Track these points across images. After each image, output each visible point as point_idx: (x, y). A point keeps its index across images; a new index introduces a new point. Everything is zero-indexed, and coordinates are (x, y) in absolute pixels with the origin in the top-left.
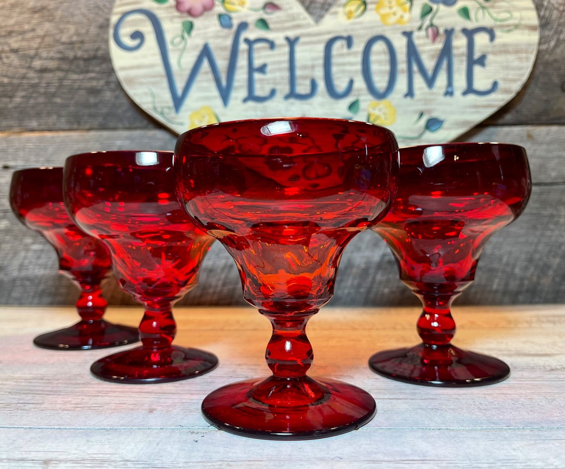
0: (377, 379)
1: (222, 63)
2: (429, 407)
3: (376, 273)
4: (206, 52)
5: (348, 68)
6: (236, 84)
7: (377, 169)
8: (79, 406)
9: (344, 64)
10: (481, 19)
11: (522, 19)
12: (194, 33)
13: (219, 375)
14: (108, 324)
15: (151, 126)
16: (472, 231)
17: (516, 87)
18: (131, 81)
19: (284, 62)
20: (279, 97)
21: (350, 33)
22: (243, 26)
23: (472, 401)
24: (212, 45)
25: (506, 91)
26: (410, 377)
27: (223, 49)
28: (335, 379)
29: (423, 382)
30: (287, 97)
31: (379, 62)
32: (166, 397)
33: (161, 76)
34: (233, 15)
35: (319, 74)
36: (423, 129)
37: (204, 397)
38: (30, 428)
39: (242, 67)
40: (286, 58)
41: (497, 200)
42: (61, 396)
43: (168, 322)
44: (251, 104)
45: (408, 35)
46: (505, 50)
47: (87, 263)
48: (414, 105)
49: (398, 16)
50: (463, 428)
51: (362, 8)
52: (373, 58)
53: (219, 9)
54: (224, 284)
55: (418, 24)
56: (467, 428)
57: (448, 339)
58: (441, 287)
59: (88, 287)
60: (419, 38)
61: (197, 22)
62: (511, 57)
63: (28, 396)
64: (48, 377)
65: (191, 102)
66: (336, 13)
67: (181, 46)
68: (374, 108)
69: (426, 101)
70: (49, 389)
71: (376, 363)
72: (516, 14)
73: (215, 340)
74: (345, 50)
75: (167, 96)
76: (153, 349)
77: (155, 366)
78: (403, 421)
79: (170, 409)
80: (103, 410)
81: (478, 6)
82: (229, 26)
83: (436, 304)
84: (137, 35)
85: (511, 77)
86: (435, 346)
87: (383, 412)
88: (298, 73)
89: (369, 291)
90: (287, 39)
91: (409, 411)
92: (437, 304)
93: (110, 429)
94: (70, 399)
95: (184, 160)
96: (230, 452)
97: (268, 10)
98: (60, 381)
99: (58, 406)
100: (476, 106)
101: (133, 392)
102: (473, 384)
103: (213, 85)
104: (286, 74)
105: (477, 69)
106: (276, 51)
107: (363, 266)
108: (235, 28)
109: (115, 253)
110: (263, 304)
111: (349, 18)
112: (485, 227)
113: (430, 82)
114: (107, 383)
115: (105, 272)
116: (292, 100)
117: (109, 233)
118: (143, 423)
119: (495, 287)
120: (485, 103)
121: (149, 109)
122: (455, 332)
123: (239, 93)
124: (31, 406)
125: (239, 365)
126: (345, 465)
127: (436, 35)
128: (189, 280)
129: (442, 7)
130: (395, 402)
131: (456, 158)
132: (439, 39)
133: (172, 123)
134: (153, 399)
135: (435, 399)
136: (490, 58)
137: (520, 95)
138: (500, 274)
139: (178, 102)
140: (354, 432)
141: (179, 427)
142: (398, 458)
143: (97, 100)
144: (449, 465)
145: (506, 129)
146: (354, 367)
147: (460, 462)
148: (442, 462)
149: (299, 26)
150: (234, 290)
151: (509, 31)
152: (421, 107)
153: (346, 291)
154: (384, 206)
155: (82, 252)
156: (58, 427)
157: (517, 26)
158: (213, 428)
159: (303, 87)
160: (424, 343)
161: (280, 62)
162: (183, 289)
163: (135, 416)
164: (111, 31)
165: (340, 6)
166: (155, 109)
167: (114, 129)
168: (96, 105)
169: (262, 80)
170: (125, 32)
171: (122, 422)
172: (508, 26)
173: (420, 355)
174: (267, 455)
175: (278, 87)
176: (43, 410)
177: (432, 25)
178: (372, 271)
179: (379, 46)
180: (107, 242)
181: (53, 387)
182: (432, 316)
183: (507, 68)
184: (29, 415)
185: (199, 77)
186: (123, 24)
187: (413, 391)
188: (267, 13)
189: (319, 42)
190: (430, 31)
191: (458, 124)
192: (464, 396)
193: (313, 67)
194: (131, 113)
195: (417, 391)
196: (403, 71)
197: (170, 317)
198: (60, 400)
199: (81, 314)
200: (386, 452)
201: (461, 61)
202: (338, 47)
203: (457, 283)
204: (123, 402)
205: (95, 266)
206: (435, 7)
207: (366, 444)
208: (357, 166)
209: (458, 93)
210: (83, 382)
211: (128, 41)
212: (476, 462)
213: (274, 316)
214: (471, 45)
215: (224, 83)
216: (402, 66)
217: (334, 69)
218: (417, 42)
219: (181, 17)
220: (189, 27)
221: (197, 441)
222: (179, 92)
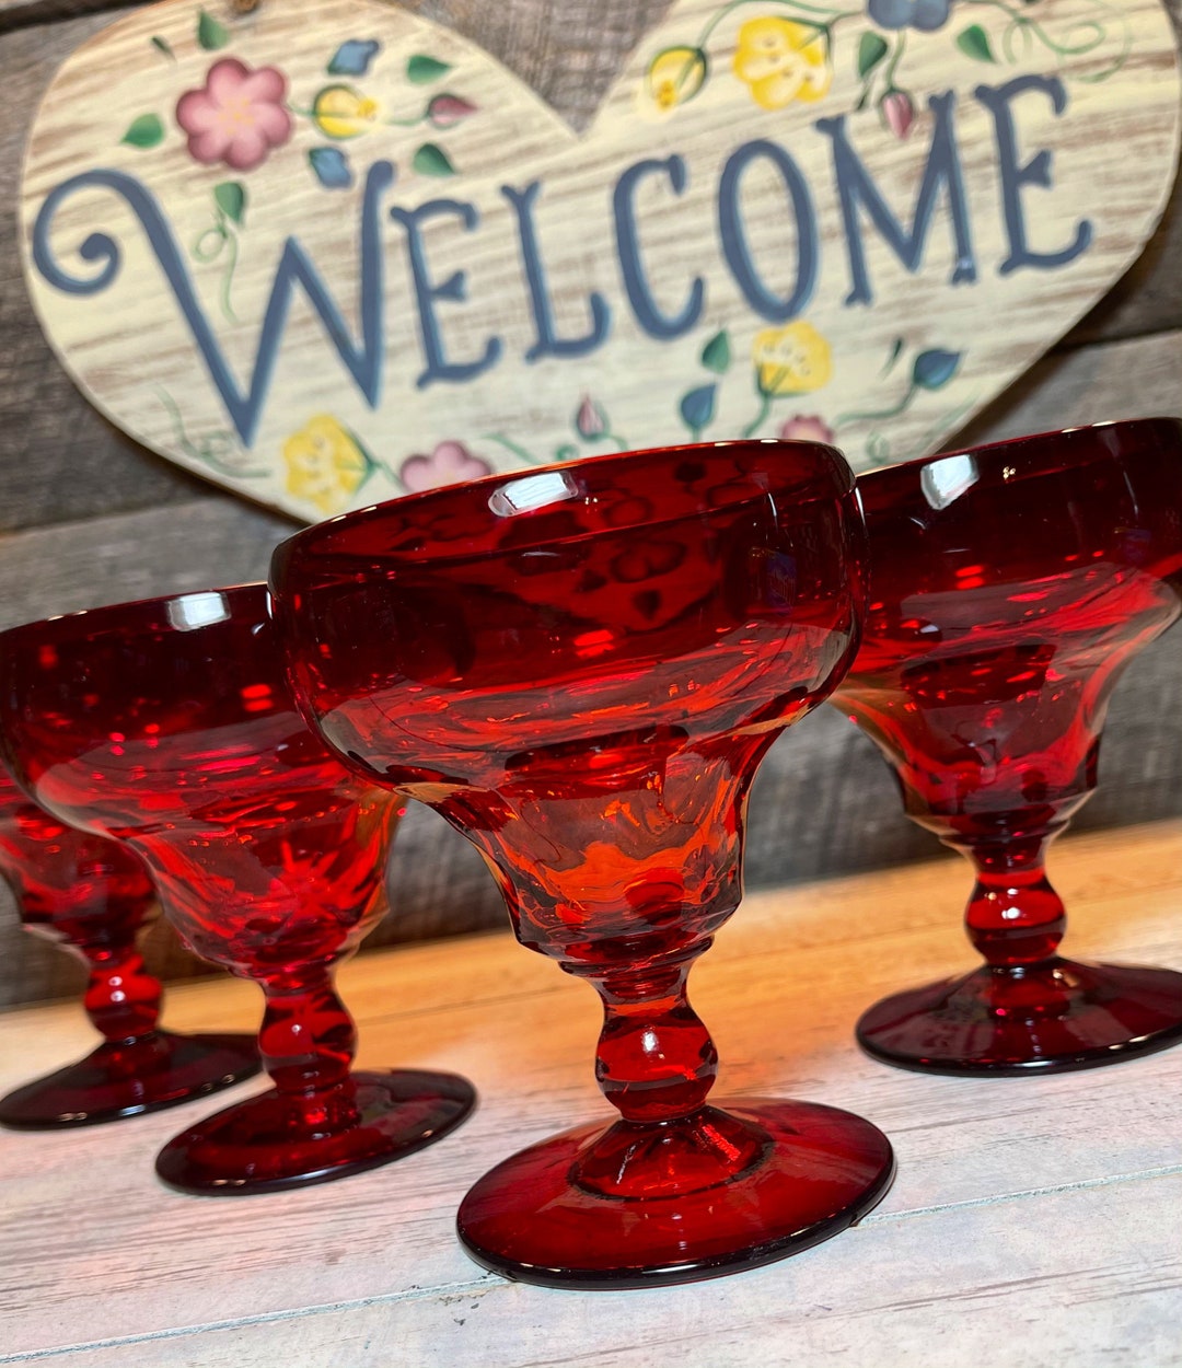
0: (884, 1077)
1: (342, 289)
2: (1027, 1134)
3: (838, 788)
4: (293, 265)
5: (683, 248)
6: (390, 340)
7: (808, 546)
8: (149, 1274)
9: (671, 239)
10: (1021, 53)
11: (1130, 39)
12: (250, 214)
13: (485, 1132)
14: (174, 1039)
15: (182, 491)
16: (1073, 667)
17: (1140, 228)
18: (104, 376)
19: (509, 258)
20: (511, 358)
21: (673, 148)
22: (381, 173)
23: (1132, 1099)
24: (306, 245)
25: (1116, 245)
26: (966, 1061)
27: (339, 247)
28: (778, 1095)
29: (1002, 1069)
30: (533, 355)
31: (766, 218)
32: (363, 1214)
33: (183, 351)
34: (348, 146)
35: (608, 277)
36: (907, 385)
37: (458, 1198)
38: (38, 1355)
39: (398, 293)
40: (513, 246)
41: (1133, 569)
42: (97, 1256)
43: (329, 1020)
44: (439, 389)
45: (831, 126)
46: (1097, 131)
47: (91, 894)
48: (876, 322)
49: (797, 79)
50: (1117, 1177)
51: (697, 69)
52: (747, 208)
53: (307, 135)
54: (452, 880)
55: (855, 93)
56: (1129, 1176)
57: (1053, 945)
58: (1015, 818)
59: (104, 956)
60: (862, 131)
61: (255, 183)
62: (1116, 149)
63: (14, 1269)
64: (53, 1208)
65: (276, 411)
66: (627, 97)
67: (223, 258)
68: (770, 349)
69: (907, 307)
70: (63, 1239)
71: (873, 1032)
72: (1114, 28)
73: (458, 1036)
74: (668, 199)
75: (209, 405)
76: (303, 1093)
77: (318, 1135)
78: (969, 1183)
79: (380, 1246)
80: (211, 1274)
81: (1008, 18)
82: (344, 181)
83: (1006, 863)
84: (98, 246)
85: (1123, 203)
86: (1018, 970)
87: (913, 1165)
88: (553, 282)
89: (827, 836)
90: (507, 191)
91: (977, 1154)
92: (1010, 864)
93: (241, 1324)
94: (119, 1261)
95: (298, 603)
96: (549, 1337)
97: (442, 119)
98: (87, 1214)
99: (98, 1284)
100: (1040, 300)
101: (275, 1216)
102: (1131, 1052)
103: (327, 354)
104: (521, 291)
105: (1030, 195)
106: (482, 233)
107: (802, 774)
108: (359, 182)
109: (160, 868)
110: (569, 951)
111: (666, 104)
112: (1106, 648)
113: (909, 251)
114: (205, 1199)
115: (143, 911)
116: (549, 362)
117: (138, 820)
118: (318, 1295)
119: (1149, 772)
120: (1065, 286)
121: (168, 446)
122: (1064, 925)
123: (402, 366)
124: (28, 1294)
125: (531, 1094)
126: (840, 1324)
127: (907, 116)
128: (365, 902)
129: (912, 35)
130: (937, 1132)
131: (1007, 473)
132: (916, 127)
133: (240, 475)
134: (331, 1225)
135: (1038, 1109)
136: (1061, 160)
137: (1153, 249)
138: (1157, 738)
139: (243, 415)
140: (848, 1232)
141: (412, 1291)
142: (967, 1286)
143: (24, 445)
144: (1096, 1282)
145: (1128, 348)
146: (822, 1054)
147: (1122, 1271)
148: (1077, 1277)
149: (531, 151)
150: (480, 890)
151: (1101, 77)
152: (897, 326)
153: (769, 847)
154: (844, 640)
155: (73, 869)
156: (109, 1340)
157: (1120, 62)
158: (495, 1279)
159: (571, 322)
160: (989, 967)
161: (497, 262)
162: (354, 930)
163: (293, 1280)
164: (27, 248)
165: (634, 74)
166: (185, 443)
167: (88, 515)
168: (24, 457)
169: (457, 319)
170: (63, 241)
171: (265, 1300)
172: (1097, 63)
173: (984, 998)
174: (645, 1331)
175: (505, 332)
176: (61, 1301)
177: (892, 91)
178: (827, 784)
179: (759, 173)
180: (136, 844)
181: (72, 1234)
182: (1001, 891)
183: (1109, 180)
184: (29, 1319)
185: (288, 339)
186: (54, 222)
187: (979, 1097)
188: (440, 127)
189: (593, 188)
190: (890, 105)
191: (999, 357)
192: (1109, 1088)
193: (589, 260)
194: (123, 465)
195: (990, 1095)
196: (832, 235)
197: (334, 1004)
198: (96, 1265)
199: (100, 1026)
200: (938, 1274)
201: (986, 178)
202: (649, 193)
203: (1053, 803)
204: (259, 1246)
205: (113, 902)
206: (893, 37)
207: (885, 1261)
208: (756, 552)
209: (987, 270)
210: (144, 1207)
211: (77, 268)
212: (1161, 1263)
213: (602, 976)
214: (1004, 131)
215: (358, 343)
216: (828, 218)
217: (648, 257)
218: (859, 144)
219: (207, 175)
220: (236, 201)
221: (462, 1323)
222: (243, 387)
